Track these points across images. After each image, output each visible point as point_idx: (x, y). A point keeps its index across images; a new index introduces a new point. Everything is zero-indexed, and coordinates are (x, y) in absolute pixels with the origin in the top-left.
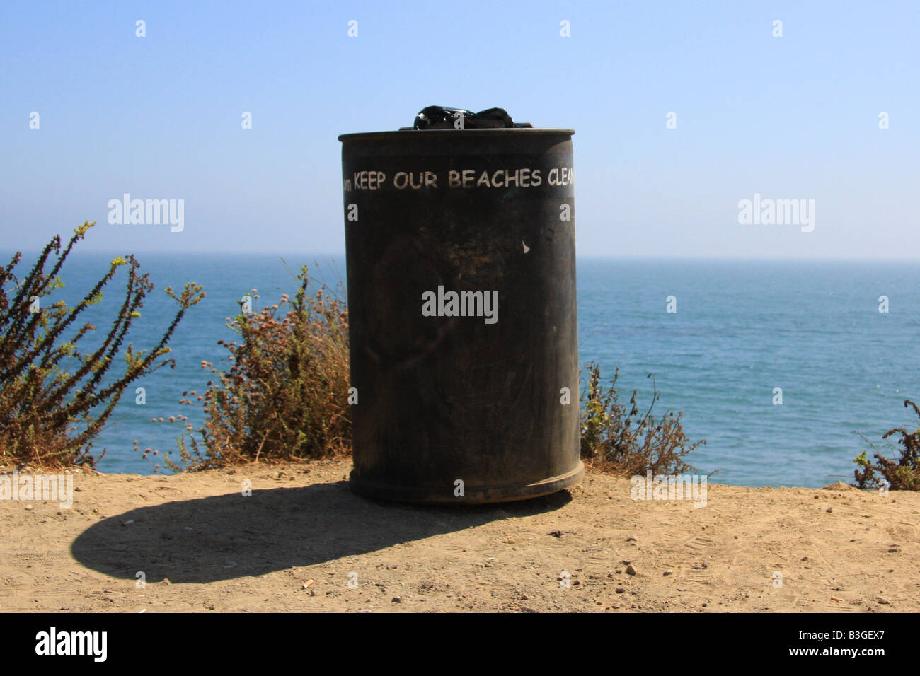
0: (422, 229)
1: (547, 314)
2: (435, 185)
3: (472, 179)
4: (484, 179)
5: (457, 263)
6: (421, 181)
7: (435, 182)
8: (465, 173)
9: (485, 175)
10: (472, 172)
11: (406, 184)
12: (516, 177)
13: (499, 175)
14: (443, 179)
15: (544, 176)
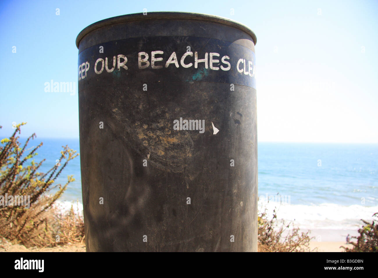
0: (114, 110)
1: (235, 191)
2: (126, 67)
3: (160, 59)
4: (173, 60)
5: (145, 144)
6: (114, 65)
7: (126, 65)
8: (153, 53)
9: (174, 55)
10: (161, 52)
11: (102, 69)
12: (206, 60)
13: (188, 56)
14: (133, 61)
15: (233, 62)
